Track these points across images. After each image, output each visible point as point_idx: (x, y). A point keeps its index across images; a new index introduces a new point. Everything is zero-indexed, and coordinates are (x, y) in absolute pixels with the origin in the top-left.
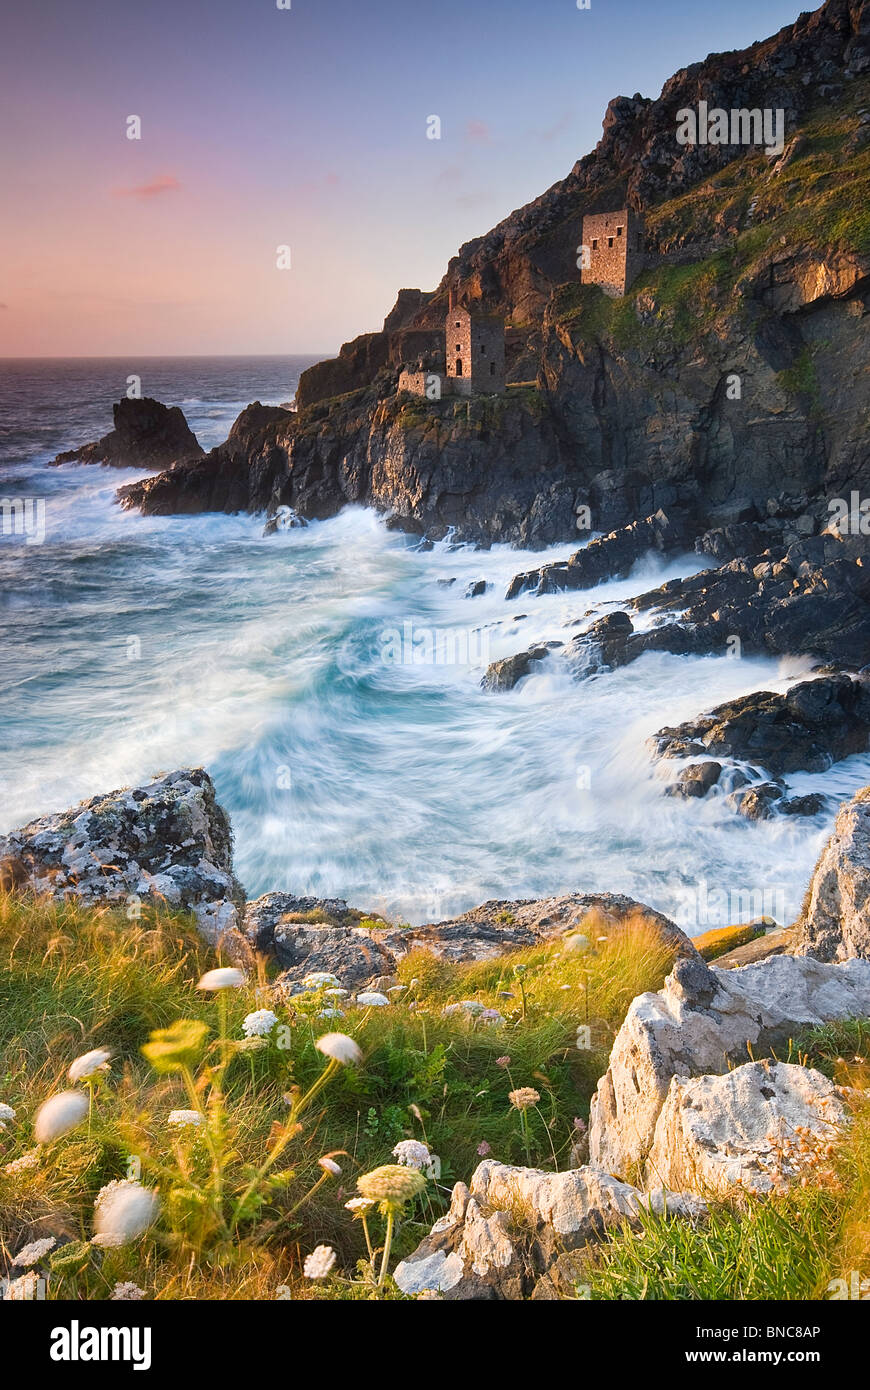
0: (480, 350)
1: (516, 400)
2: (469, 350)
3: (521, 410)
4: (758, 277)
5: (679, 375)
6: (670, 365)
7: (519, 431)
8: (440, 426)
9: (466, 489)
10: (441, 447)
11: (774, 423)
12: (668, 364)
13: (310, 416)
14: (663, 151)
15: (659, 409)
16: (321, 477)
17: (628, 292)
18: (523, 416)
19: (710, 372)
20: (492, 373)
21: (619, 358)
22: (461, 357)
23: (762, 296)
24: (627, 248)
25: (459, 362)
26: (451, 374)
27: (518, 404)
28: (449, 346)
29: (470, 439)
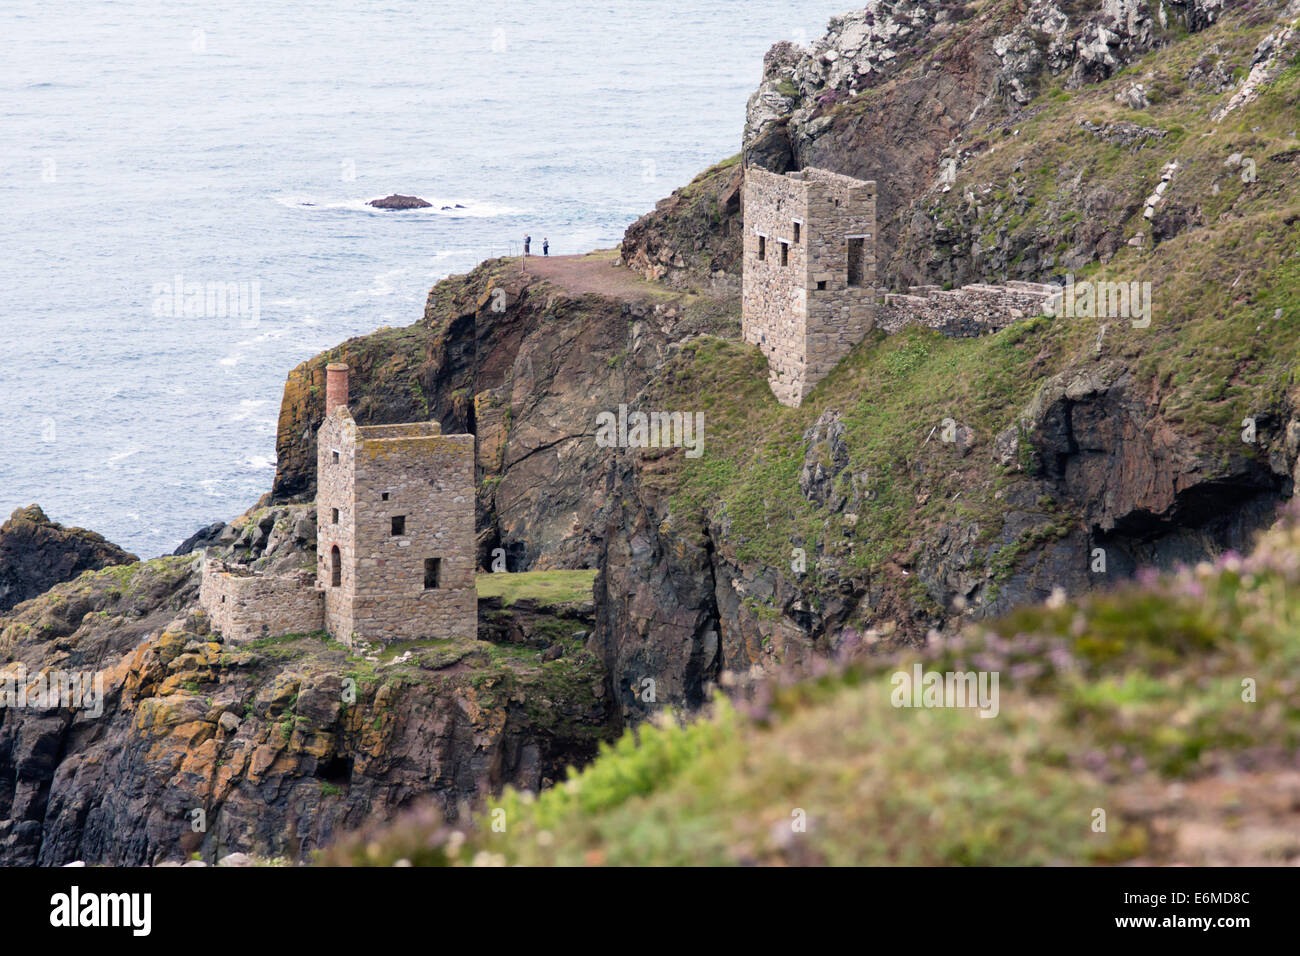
0: (389, 527)
1: (446, 675)
2: (352, 528)
3: (451, 705)
4: (1043, 424)
6: (835, 624)
7: (436, 764)
8: (232, 733)
10: (218, 791)
12: (828, 621)
17: (808, 399)
18: (453, 723)
20: (431, 582)
21: (735, 583)
22: (340, 543)
23: (1062, 471)
24: (810, 279)
25: (336, 550)
26: (325, 577)
27: (447, 689)
28: (323, 503)
29: (296, 777)
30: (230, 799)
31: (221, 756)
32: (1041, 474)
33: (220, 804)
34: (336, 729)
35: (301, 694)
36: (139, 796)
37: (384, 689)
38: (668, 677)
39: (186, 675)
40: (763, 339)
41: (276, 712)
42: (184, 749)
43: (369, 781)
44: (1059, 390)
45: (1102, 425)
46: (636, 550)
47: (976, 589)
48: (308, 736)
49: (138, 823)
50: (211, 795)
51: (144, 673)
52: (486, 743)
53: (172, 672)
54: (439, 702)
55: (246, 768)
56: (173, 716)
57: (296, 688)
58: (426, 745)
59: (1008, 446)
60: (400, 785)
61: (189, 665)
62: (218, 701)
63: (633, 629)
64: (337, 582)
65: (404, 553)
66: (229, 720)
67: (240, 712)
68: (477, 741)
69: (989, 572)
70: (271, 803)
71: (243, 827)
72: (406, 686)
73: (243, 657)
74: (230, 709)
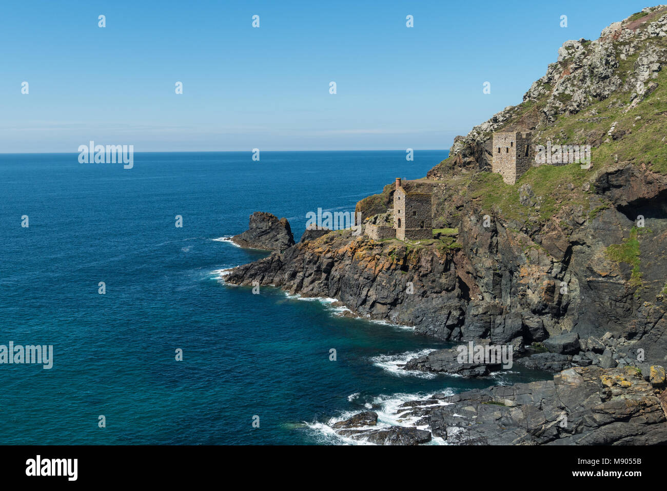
0: (412, 214)
1: (431, 246)
2: (404, 214)
3: (432, 253)
4: (598, 180)
5: (542, 240)
6: (537, 233)
7: (429, 267)
8: (379, 260)
9: (389, 301)
11: (602, 282)
12: (535, 232)
13: (325, 240)
14: (569, 86)
15: (527, 261)
16: (319, 279)
17: (517, 182)
18: (433, 258)
19: (561, 241)
20: (422, 227)
21: (504, 225)
22: (400, 218)
23: (604, 192)
24: (517, 154)
25: (399, 220)
26: (396, 226)
27: (431, 250)
28: (395, 210)
29: (395, 270)
30: (380, 274)
31: (377, 265)
32: (598, 193)
33: (377, 275)
34: (405, 259)
35: (396, 250)
36: (356, 274)
37: (415, 250)
38: (483, 248)
39: (366, 247)
40: (500, 171)
41: (389, 255)
42: (367, 263)
43: (413, 271)
44: (605, 171)
45: (620, 179)
46: (472, 219)
47: (584, 222)
48: (398, 260)
49: (357, 280)
50: (374, 273)
51: (354, 248)
52: (442, 262)
53: (362, 246)
54: (429, 253)
55: (383, 267)
56: (364, 256)
57: (394, 249)
58: (427, 262)
59: (587, 187)
60: (420, 272)
61: (366, 245)
62: (374, 252)
63: (473, 237)
64: (399, 226)
65: (415, 220)
66: (378, 256)
67: (380, 255)
68: (440, 262)
69: (588, 217)
70: (390, 275)
71: (383, 281)
72: (421, 249)
73: (380, 243)
74: (377, 254)
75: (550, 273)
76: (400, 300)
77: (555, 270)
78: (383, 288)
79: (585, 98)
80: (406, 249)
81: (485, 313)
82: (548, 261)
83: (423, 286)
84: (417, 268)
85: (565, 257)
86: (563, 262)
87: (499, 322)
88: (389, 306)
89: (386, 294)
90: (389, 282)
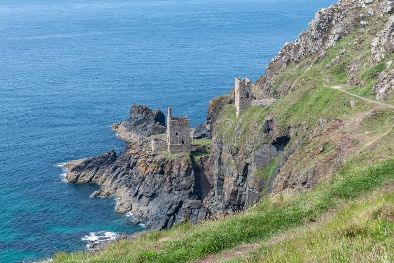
0: (175, 134)
1: (180, 158)
3: (180, 164)
4: (265, 124)
5: (237, 160)
6: (236, 155)
7: (177, 173)
8: (148, 166)
9: (150, 195)
15: (228, 173)
17: (239, 116)
19: (243, 162)
22: (169, 136)
23: (268, 132)
24: (240, 97)
26: (168, 142)
27: (180, 161)
29: (156, 173)
30: (147, 176)
31: (146, 169)
32: (265, 132)
33: (145, 177)
34: (162, 167)
36: (135, 175)
37: (170, 161)
38: (216, 160)
39: (145, 156)
40: (236, 106)
41: (155, 163)
42: (142, 168)
43: (167, 175)
44: (267, 119)
45: (272, 125)
47: (252, 151)
48: (158, 167)
49: (135, 179)
50: (144, 175)
54: (178, 163)
55: (149, 172)
56: (141, 162)
58: (176, 170)
59: (260, 127)
60: (171, 176)
61: (146, 154)
62: (148, 161)
65: (178, 138)
66: (148, 164)
68: (184, 170)
69: (254, 149)
70: (152, 177)
71: (148, 181)
72: (174, 160)
73: (153, 153)
75: (237, 182)
76: (156, 195)
77: (240, 180)
78: (147, 186)
79: (304, 52)
80: (165, 159)
81: (188, 208)
82: (236, 175)
83: (171, 186)
84: (170, 173)
85: (244, 172)
86: (243, 175)
87: (195, 213)
88: (149, 198)
89: (148, 190)
90: (151, 182)
